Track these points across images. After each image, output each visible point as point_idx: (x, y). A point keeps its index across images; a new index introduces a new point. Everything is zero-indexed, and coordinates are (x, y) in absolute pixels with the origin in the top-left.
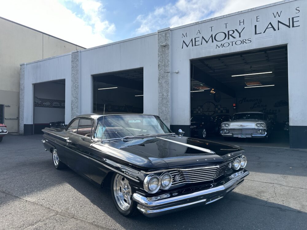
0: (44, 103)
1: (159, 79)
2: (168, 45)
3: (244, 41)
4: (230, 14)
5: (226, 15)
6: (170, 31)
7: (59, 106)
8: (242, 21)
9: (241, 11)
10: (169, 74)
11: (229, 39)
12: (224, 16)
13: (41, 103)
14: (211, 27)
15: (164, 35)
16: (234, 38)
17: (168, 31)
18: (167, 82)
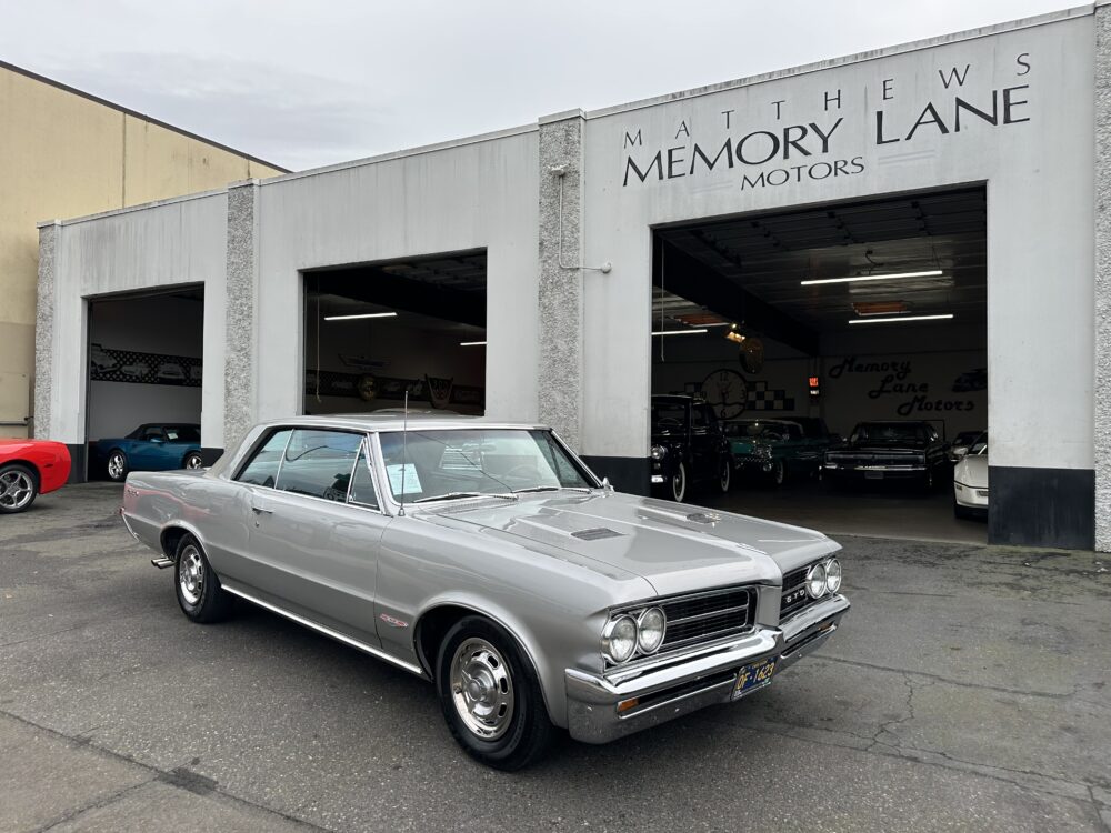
0: (125, 368)
1: (542, 293)
2: (576, 172)
3: (840, 165)
4: (794, 69)
5: (781, 72)
6: (582, 121)
7: (182, 377)
8: (833, 95)
9: (832, 61)
10: (578, 274)
11: (786, 156)
12: (771, 74)
13: (114, 366)
14: (728, 113)
15: (561, 134)
16: (806, 153)
17: (576, 122)
18: (571, 303)
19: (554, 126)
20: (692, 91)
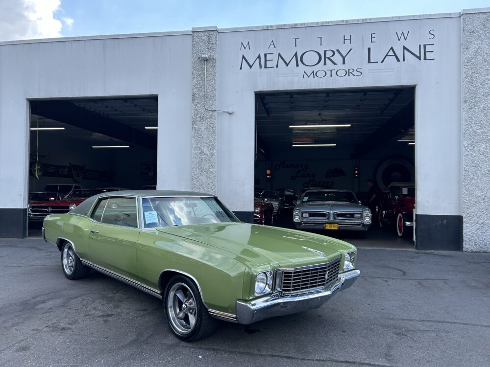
1: (194, 123)
2: (214, 59)
3: (350, 71)
4: (329, 22)
5: (322, 23)
6: (217, 33)
8: (347, 37)
9: (347, 21)
10: (215, 113)
11: (325, 64)
12: (317, 23)
14: (296, 39)
15: (205, 38)
16: (335, 64)
17: (214, 33)
18: (211, 129)
19: (201, 33)
20: (277, 26)
